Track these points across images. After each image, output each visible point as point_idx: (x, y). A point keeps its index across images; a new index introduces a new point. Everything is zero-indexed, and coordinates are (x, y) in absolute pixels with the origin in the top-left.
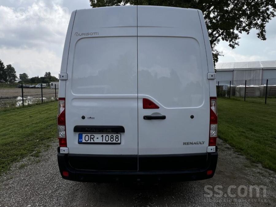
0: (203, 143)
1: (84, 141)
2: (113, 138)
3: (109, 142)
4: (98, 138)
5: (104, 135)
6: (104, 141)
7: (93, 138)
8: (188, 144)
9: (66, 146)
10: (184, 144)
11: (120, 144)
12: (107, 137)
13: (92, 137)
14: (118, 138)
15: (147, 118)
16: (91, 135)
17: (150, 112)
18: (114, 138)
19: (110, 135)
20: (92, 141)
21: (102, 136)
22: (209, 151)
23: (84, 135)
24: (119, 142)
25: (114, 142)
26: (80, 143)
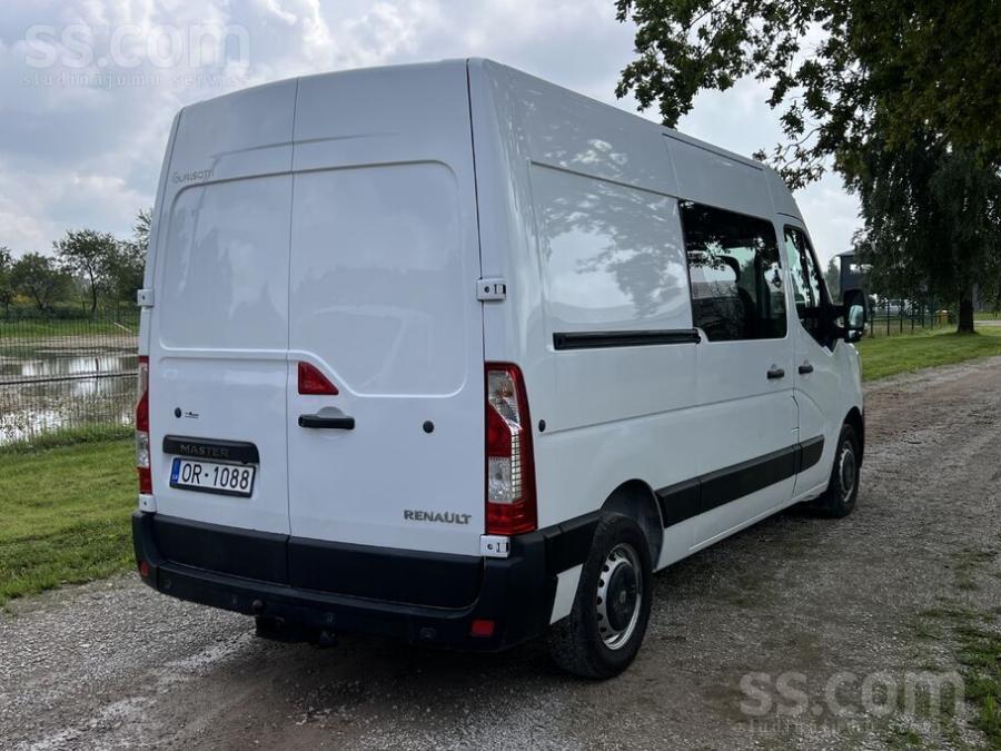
0: (466, 522)
1: (181, 481)
2: (236, 478)
3: (228, 487)
4: (206, 475)
5: (221, 468)
6: (218, 486)
7: (197, 474)
8: (417, 516)
9: (151, 493)
10: (408, 515)
11: (248, 496)
12: (226, 472)
13: (197, 470)
14: (246, 479)
15: (306, 422)
16: (196, 466)
17: (314, 405)
18: (240, 478)
19: (231, 468)
20: (195, 483)
21: (217, 470)
23: (183, 464)
24: (247, 490)
25: (238, 489)
26: (174, 484)
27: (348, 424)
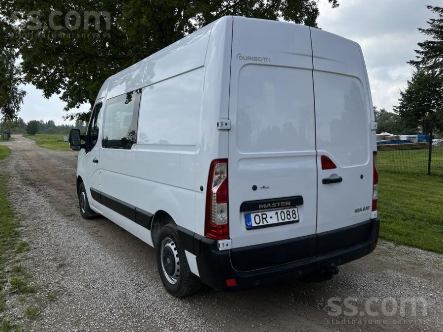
0: (369, 208)
1: (254, 225)
2: (289, 214)
3: (286, 220)
4: (271, 217)
5: (279, 212)
6: (281, 221)
7: (265, 219)
9: (229, 239)
10: (356, 211)
11: (298, 221)
12: (282, 213)
13: (264, 216)
14: (295, 214)
15: (326, 181)
16: (262, 215)
17: (328, 174)
18: (291, 214)
19: (285, 211)
20: (265, 223)
21: (277, 213)
22: (373, 217)
23: (252, 216)
24: (297, 219)
25: (292, 219)
26: (250, 228)
27: (339, 180)
